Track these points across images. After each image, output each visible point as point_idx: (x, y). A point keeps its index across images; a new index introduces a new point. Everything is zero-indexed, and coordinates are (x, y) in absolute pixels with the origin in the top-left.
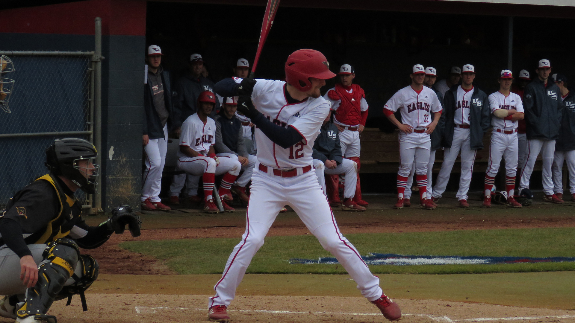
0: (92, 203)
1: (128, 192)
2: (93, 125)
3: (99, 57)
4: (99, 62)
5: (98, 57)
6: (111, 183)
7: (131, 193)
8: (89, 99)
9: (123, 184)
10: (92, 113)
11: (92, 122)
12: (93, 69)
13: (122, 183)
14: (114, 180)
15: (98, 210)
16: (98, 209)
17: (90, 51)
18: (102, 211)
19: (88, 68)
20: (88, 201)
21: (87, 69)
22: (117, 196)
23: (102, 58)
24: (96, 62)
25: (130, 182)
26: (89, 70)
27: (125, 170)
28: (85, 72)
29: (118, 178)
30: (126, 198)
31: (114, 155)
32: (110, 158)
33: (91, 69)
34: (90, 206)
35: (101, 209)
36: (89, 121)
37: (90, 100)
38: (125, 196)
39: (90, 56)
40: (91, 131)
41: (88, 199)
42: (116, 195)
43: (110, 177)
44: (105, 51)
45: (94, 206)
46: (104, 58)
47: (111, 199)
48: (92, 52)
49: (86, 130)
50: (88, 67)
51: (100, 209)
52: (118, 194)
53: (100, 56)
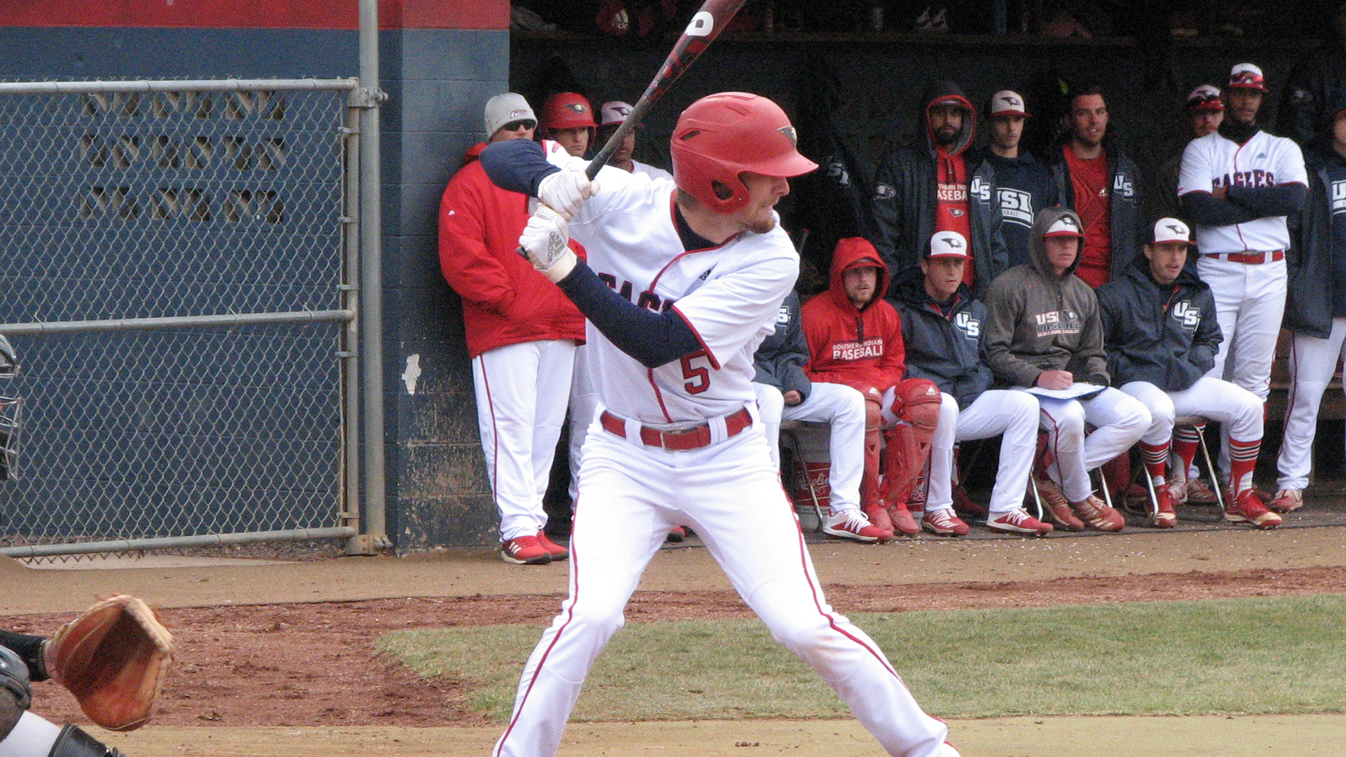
0: (356, 522)
1: (465, 488)
2: (356, 293)
3: (371, 93)
4: (373, 108)
5: (367, 93)
6: (413, 461)
7: (473, 490)
8: (342, 217)
9: (450, 465)
10: (353, 258)
11: (353, 285)
12: (356, 129)
13: (446, 462)
14: (421, 452)
15: (375, 540)
16: (377, 539)
17: (345, 77)
18: (389, 544)
19: (340, 128)
20: (345, 515)
21: (335, 130)
22: (433, 500)
23: (381, 97)
24: (364, 109)
25: (471, 457)
26: (342, 132)
27: (455, 422)
28: (330, 139)
29: (434, 448)
30: (459, 504)
31: (419, 382)
32: (408, 388)
33: (346, 130)
34: (351, 529)
35: (386, 539)
36: (345, 283)
37: (347, 220)
38: (455, 498)
39: (345, 92)
40: (351, 311)
41: (346, 510)
42: (430, 497)
43: (409, 445)
44: (390, 76)
45: (363, 530)
46: (386, 96)
47: (413, 508)
48: (351, 82)
49: (335, 307)
50: (337, 124)
51: (378, 536)
52: (434, 494)
53: (376, 91)
